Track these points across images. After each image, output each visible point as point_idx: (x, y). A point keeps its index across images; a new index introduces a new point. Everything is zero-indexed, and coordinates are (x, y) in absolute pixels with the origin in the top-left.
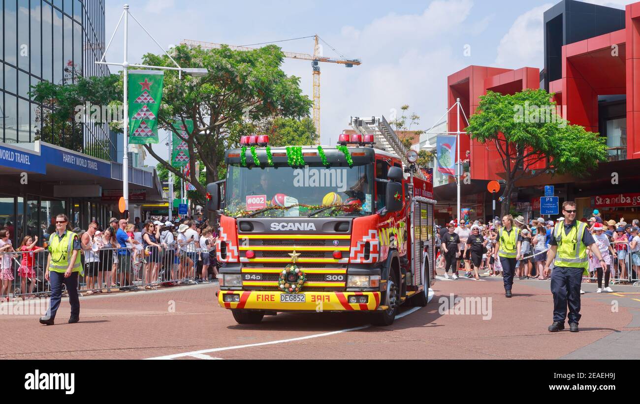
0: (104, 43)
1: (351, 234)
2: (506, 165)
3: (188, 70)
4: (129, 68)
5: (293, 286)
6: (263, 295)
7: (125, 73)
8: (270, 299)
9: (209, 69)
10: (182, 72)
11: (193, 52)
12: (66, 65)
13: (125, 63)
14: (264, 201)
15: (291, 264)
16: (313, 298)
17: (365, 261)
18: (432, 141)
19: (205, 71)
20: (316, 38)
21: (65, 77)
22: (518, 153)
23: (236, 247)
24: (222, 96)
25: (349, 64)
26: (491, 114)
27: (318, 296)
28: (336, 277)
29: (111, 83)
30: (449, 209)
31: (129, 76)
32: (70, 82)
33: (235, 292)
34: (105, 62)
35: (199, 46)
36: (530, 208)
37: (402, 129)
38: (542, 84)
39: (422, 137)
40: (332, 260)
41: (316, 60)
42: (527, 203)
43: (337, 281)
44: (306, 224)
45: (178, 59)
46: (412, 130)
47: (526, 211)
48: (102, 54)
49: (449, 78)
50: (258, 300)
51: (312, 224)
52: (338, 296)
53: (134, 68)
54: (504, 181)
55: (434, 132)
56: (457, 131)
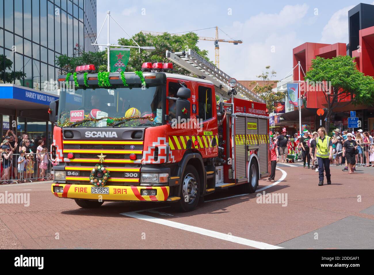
0: (96, 33)
1: (144, 140)
2: (327, 99)
3: (144, 48)
4: (110, 47)
5: (100, 181)
6: (79, 188)
7: (108, 50)
8: (84, 191)
9: (156, 46)
10: (141, 49)
11: (147, 37)
12: (75, 46)
13: (108, 44)
14: (82, 115)
15: (99, 164)
16: (114, 191)
17: (154, 162)
18: (284, 86)
19: (153, 48)
20: (217, 28)
21: (74, 53)
22: (334, 93)
23: (61, 150)
24: (164, 62)
25: (236, 43)
26: (319, 70)
27: (118, 189)
28: (132, 174)
29: (101, 55)
30: (295, 126)
31: (110, 51)
32: (77, 56)
33: (60, 185)
34: (97, 44)
35: (150, 34)
36: (342, 125)
37: (266, 80)
38: (348, 52)
39: (278, 84)
40: (129, 161)
41: (216, 41)
42: (340, 122)
43: (133, 177)
44: (110, 132)
45: (138, 41)
46: (273, 80)
47: (340, 126)
48: (95, 39)
49: (294, 50)
50: (75, 192)
51: (115, 133)
52: (133, 190)
53: (114, 47)
54: (327, 109)
55: (285, 81)
56: (298, 80)
